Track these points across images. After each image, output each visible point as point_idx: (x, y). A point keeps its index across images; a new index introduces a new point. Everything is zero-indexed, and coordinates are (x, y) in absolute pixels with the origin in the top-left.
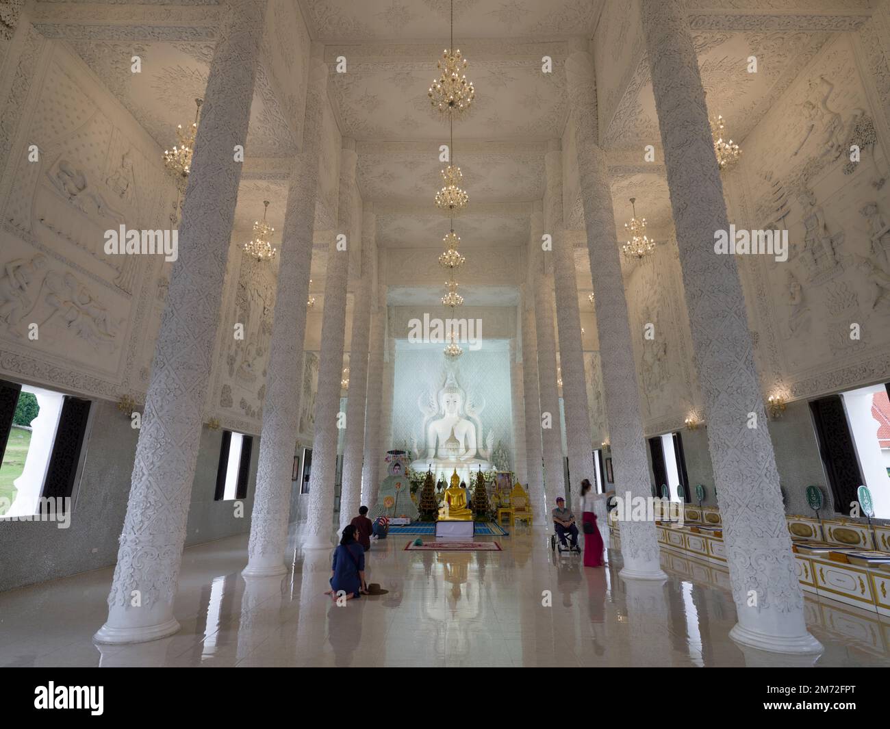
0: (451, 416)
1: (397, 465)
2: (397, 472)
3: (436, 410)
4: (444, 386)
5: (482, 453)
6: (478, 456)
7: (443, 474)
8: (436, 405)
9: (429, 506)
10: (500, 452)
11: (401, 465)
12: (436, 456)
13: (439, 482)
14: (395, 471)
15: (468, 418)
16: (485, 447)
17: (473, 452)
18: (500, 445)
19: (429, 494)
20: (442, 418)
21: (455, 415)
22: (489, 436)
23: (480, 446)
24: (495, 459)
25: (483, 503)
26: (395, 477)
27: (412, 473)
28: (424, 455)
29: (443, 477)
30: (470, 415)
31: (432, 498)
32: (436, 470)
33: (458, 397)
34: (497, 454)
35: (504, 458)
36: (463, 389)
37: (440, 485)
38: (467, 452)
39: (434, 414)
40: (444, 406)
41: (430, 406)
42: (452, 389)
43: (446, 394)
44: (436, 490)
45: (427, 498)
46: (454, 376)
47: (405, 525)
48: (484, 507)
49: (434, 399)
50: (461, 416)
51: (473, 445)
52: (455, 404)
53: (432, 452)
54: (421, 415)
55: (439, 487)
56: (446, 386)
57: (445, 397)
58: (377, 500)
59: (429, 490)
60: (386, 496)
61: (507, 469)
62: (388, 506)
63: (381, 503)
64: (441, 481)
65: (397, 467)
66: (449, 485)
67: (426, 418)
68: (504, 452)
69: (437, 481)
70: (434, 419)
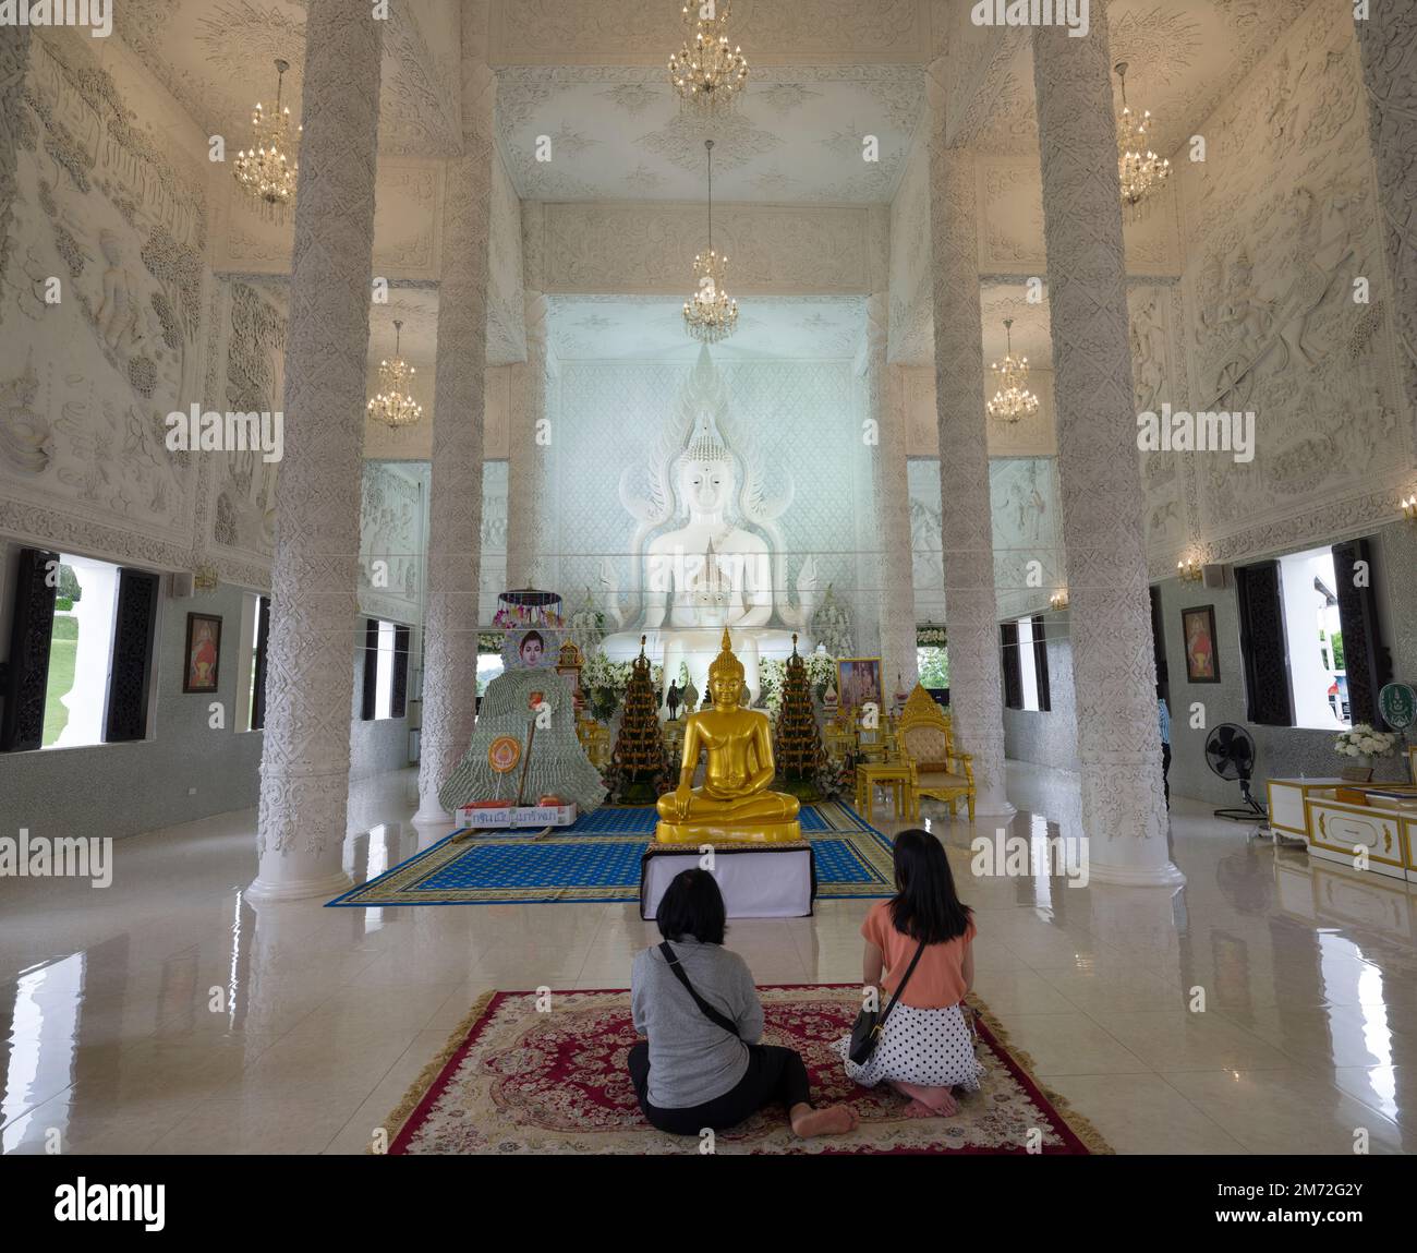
0: (706, 519)
1: (533, 635)
2: (533, 659)
3: (668, 506)
4: (686, 444)
5: (786, 614)
6: (775, 622)
7: (684, 668)
8: (666, 497)
9: (642, 761)
10: (832, 611)
11: (546, 638)
12: (667, 624)
13: (673, 689)
14: (527, 655)
15: (751, 528)
16: (794, 600)
17: (763, 615)
18: (829, 595)
19: (640, 724)
20: (685, 526)
21: (716, 519)
22: (802, 573)
23: (782, 598)
24: (818, 628)
25: (807, 746)
26: (525, 676)
27: (599, 666)
28: (636, 620)
29: (687, 675)
30: (756, 519)
31: (649, 736)
32: (665, 659)
33: (725, 470)
34: (824, 618)
35: (842, 626)
36: (736, 454)
37: (677, 696)
38: (747, 612)
39: (662, 518)
40: (687, 494)
41: (652, 500)
42: (707, 451)
43: (693, 463)
44: (664, 712)
45: (635, 736)
46: (712, 421)
47: (556, 829)
48: (807, 758)
49: (661, 479)
50: (731, 524)
51: (762, 598)
52: (715, 490)
53: (657, 616)
54: (629, 523)
55: (673, 703)
56: (692, 444)
57: (688, 470)
58: (467, 745)
59: (641, 712)
60: (495, 736)
61: (848, 654)
62: (501, 766)
63: (479, 756)
64: (679, 685)
65: (533, 644)
66: (702, 696)
67: (640, 530)
68: (841, 611)
69: (668, 685)
70: (662, 529)
